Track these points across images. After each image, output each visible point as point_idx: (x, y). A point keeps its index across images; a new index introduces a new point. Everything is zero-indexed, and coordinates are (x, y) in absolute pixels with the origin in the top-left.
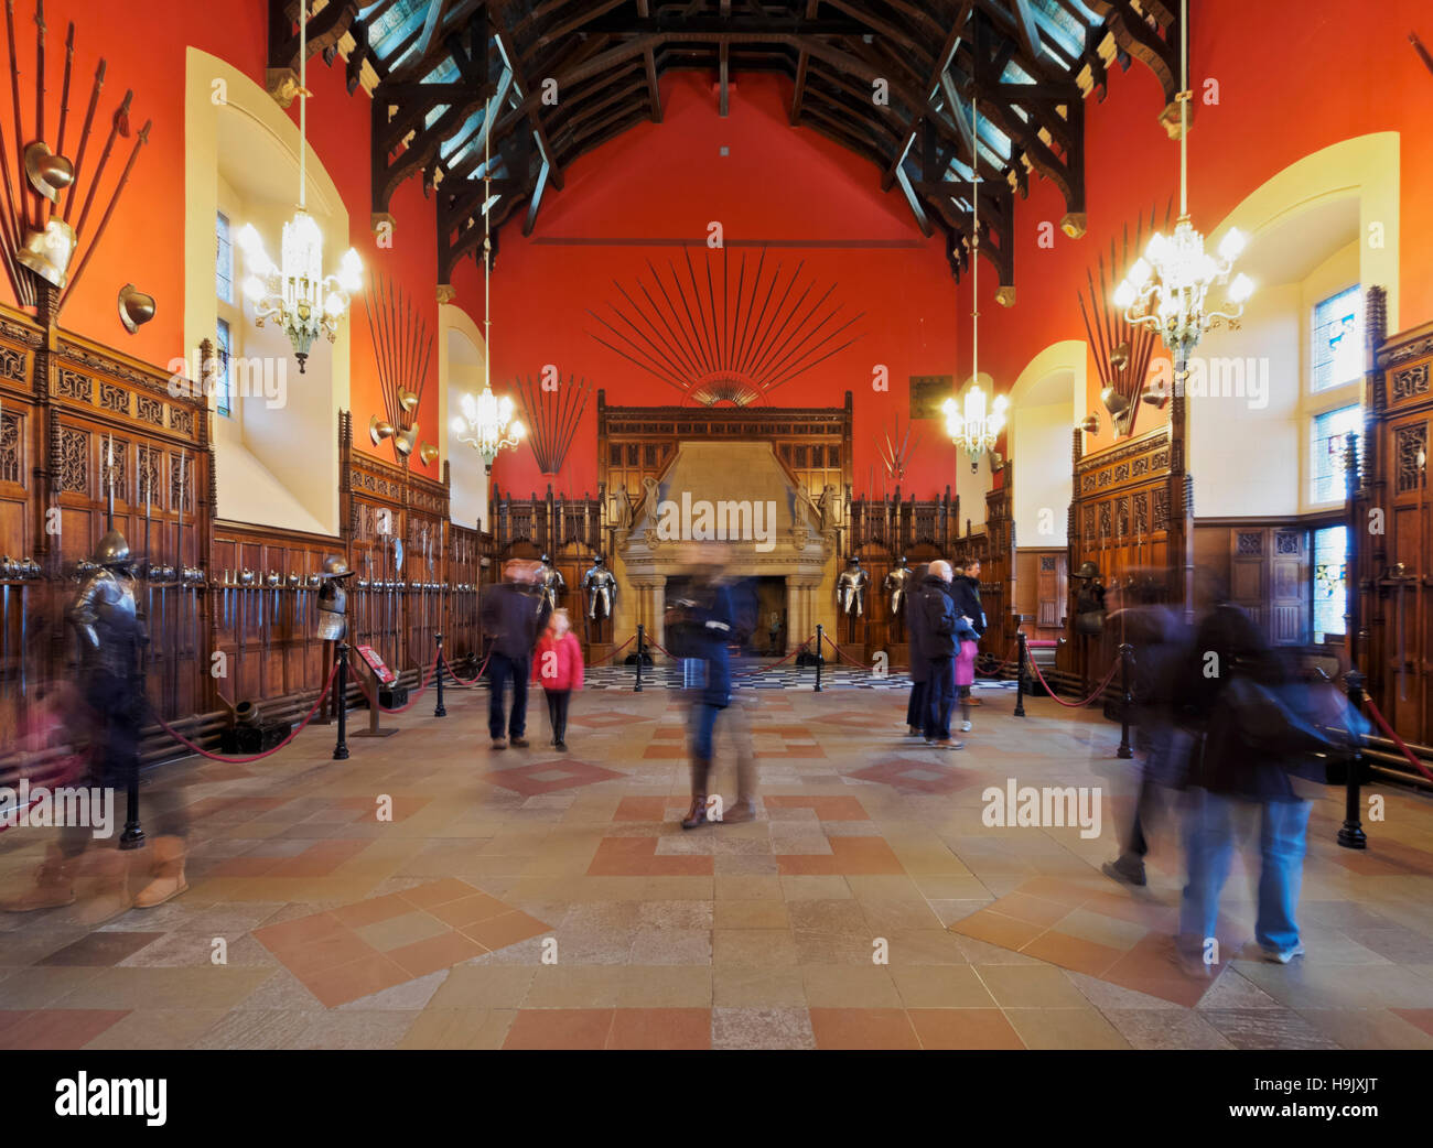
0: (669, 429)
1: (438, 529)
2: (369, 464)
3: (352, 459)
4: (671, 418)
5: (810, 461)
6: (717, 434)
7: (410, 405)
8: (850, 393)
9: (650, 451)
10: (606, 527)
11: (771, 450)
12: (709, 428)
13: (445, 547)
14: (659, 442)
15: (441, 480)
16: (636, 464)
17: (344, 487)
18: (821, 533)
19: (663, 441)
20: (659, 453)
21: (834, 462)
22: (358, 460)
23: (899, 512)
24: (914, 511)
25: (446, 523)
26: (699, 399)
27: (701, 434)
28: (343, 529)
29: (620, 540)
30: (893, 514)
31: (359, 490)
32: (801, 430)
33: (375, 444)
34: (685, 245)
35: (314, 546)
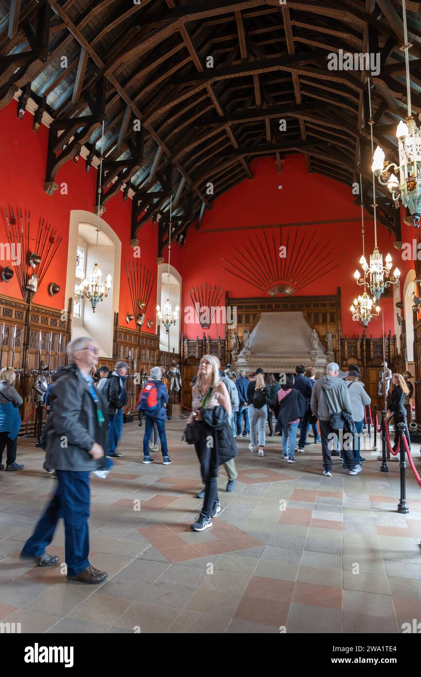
0: (256, 307)
1: (154, 353)
2: (125, 331)
3: (118, 329)
4: (257, 302)
5: (321, 320)
6: (277, 309)
7: (142, 306)
8: (340, 288)
9: (247, 317)
10: (228, 351)
11: (302, 315)
12: (274, 306)
13: (157, 361)
14: (252, 313)
15: (156, 334)
16: (241, 323)
17: (115, 340)
18: (326, 353)
19: (253, 312)
20: (251, 318)
21: (332, 320)
22: (121, 330)
23: (365, 343)
24: (372, 343)
25: (158, 350)
26: (269, 293)
27: (270, 309)
28: (114, 355)
29: (233, 357)
30: (362, 345)
31: (120, 340)
32: (316, 306)
33: (128, 323)
34: (263, 228)
35: (103, 362)
